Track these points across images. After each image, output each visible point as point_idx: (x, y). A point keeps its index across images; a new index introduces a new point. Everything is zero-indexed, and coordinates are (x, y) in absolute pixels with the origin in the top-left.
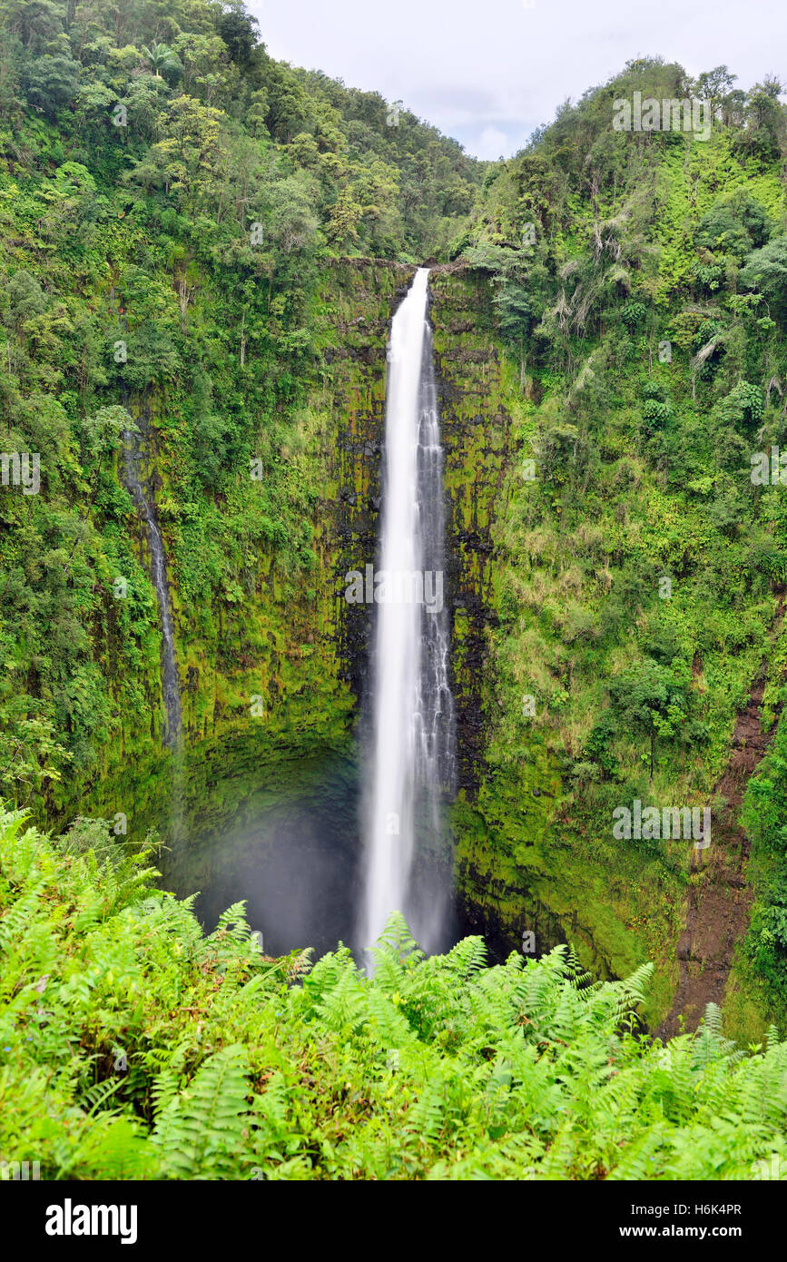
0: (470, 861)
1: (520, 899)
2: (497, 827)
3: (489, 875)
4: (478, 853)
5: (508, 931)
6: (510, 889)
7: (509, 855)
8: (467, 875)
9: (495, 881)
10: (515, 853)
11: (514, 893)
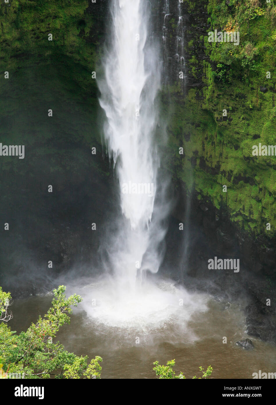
0: (200, 154)
1: (248, 187)
2: (225, 123)
3: (218, 167)
4: (208, 147)
5: (236, 215)
6: (238, 178)
7: (237, 148)
8: (198, 167)
9: (224, 172)
10: (242, 145)
11: (242, 182)
